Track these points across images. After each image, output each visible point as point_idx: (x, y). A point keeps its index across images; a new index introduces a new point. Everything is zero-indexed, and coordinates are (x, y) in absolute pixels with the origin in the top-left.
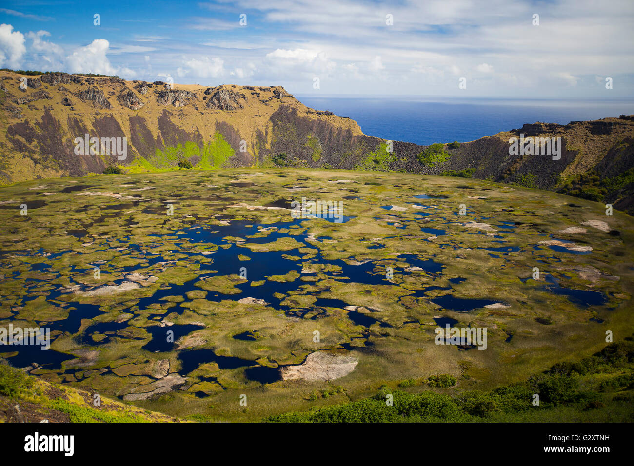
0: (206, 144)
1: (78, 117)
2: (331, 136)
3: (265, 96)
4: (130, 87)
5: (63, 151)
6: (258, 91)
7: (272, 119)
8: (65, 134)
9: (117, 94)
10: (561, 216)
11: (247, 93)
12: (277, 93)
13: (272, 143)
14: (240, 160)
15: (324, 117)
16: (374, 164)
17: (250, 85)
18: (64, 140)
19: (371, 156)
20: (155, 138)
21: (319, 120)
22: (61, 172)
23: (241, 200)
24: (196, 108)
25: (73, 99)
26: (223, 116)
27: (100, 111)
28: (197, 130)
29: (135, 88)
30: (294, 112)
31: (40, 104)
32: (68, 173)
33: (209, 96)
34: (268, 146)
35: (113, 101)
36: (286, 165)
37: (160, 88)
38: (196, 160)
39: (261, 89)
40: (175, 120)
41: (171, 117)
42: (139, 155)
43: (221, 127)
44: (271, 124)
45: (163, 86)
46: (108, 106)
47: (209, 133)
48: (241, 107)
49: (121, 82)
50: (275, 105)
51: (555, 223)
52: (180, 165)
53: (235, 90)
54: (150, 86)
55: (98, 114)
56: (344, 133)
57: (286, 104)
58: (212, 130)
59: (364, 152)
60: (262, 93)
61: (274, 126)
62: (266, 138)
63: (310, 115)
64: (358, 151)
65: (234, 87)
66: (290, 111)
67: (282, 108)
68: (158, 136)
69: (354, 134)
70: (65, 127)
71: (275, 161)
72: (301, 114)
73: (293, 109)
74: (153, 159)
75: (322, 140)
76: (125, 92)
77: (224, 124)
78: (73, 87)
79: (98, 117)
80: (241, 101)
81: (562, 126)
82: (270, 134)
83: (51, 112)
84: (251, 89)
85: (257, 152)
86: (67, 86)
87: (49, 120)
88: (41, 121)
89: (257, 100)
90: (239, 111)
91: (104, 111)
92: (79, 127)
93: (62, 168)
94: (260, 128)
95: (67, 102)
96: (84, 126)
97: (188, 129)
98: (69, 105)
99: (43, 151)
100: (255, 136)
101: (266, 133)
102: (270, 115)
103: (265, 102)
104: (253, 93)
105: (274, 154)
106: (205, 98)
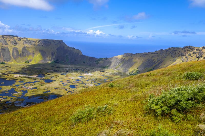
2: (73, 55)
4: (15, 39)
7: (57, 49)
9: (11, 41)
11: (51, 42)
12: (61, 42)
13: (55, 56)
19: (83, 61)
21: (71, 50)
26: (42, 48)
29: (17, 39)
30: (64, 47)
35: (9, 43)
36: (58, 63)
37: (25, 39)
38: (31, 61)
40: (27, 49)
42: (13, 59)
44: (56, 51)
45: (26, 39)
46: (7, 44)
48: (49, 46)
50: (59, 46)
52: (26, 62)
54: (22, 39)
56: (77, 54)
57: (62, 45)
58: (38, 52)
60: (56, 42)
62: (54, 55)
63: (68, 49)
65: (47, 40)
68: (21, 53)
69: (80, 54)
72: (65, 48)
73: (64, 46)
74: (17, 60)
75: (70, 56)
79: (3, 47)
80: (49, 44)
89: (54, 44)
91: (5, 46)
100: (51, 54)
101: (54, 53)
102: (57, 48)
103: (56, 44)
104: (53, 42)
105: (55, 60)
106: (38, 43)
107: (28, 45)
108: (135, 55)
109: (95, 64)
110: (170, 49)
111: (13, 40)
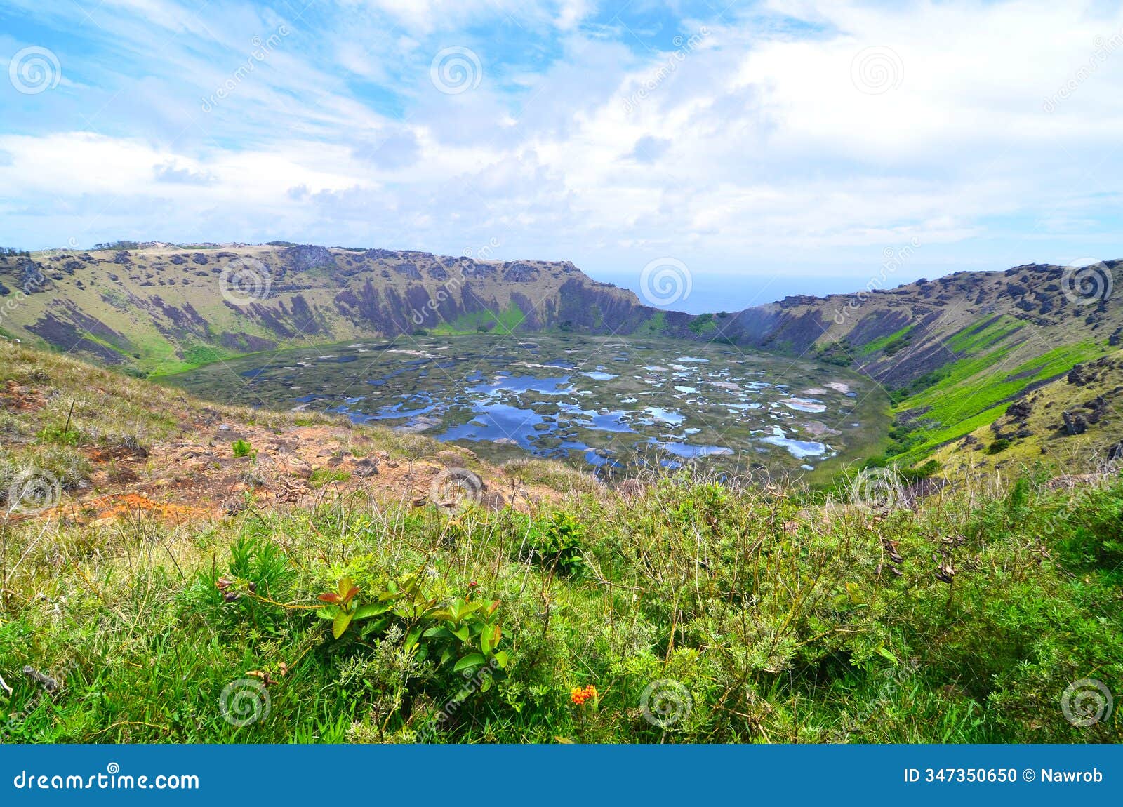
0: (501, 312)
1: (393, 286)
2: (611, 306)
3: (556, 270)
4: (439, 261)
5: (378, 316)
6: (550, 265)
7: (562, 290)
8: (382, 301)
9: (428, 267)
10: (806, 379)
11: (540, 267)
12: (568, 268)
13: (559, 312)
14: (530, 326)
15: (606, 289)
16: (649, 331)
17: (544, 260)
18: (380, 306)
19: (647, 324)
20: (458, 305)
21: (603, 291)
22: (376, 333)
23: (522, 360)
24: (495, 281)
25: (391, 272)
26: (518, 287)
27: (412, 281)
28: (495, 299)
29: (443, 262)
30: (581, 284)
31: (364, 276)
32: (381, 334)
33: (507, 270)
34: (556, 314)
35: (424, 273)
36: (572, 331)
37: (465, 263)
38: (491, 325)
39: (553, 264)
40: (476, 291)
41: (473, 288)
42: (443, 320)
43: (516, 297)
44: (559, 295)
45: (467, 261)
46: (420, 278)
47: (504, 302)
48: (535, 279)
49: (430, 256)
50: (564, 278)
51: (800, 384)
52: (480, 329)
53: (529, 264)
54: (457, 260)
55: (410, 284)
56: (624, 303)
57: (573, 278)
58: (508, 299)
59: (640, 321)
60: (553, 267)
61: (561, 297)
62: (555, 307)
63: (595, 287)
64: (635, 319)
65: (529, 261)
66: (577, 283)
67: (570, 280)
68: (461, 304)
69: (633, 304)
70: (383, 296)
71: (561, 327)
72: (586, 286)
73: (579, 281)
74: (455, 324)
75: (604, 310)
76: (434, 266)
77: (518, 294)
78: (391, 262)
79: (410, 287)
80: (535, 274)
81: (819, 299)
82: (558, 303)
83: (372, 282)
84: (544, 263)
85: (546, 319)
86: (386, 261)
87: (369, 290)
88: (362, 290)
89: (549, 274)
90: (533, 284)
91: (416, 282)
92: (394, 295)
93: (377, 330)
94: (550, 298)
95: (385, 275)
96: (398, 295)
97: (487, 298)
98: (386, 276)
99: (363, 315)
100: (544, 305)
101: (555, 302)
102: (559, 286)
103: (555, 275)
104: (545, 268)
105: (560, 321)
106: (503, 271)
107: (476, 280)
108: (824, 299)
109: (690, 332)
110: (956, 277)
111: (433, 266)
